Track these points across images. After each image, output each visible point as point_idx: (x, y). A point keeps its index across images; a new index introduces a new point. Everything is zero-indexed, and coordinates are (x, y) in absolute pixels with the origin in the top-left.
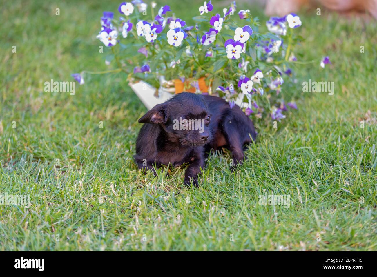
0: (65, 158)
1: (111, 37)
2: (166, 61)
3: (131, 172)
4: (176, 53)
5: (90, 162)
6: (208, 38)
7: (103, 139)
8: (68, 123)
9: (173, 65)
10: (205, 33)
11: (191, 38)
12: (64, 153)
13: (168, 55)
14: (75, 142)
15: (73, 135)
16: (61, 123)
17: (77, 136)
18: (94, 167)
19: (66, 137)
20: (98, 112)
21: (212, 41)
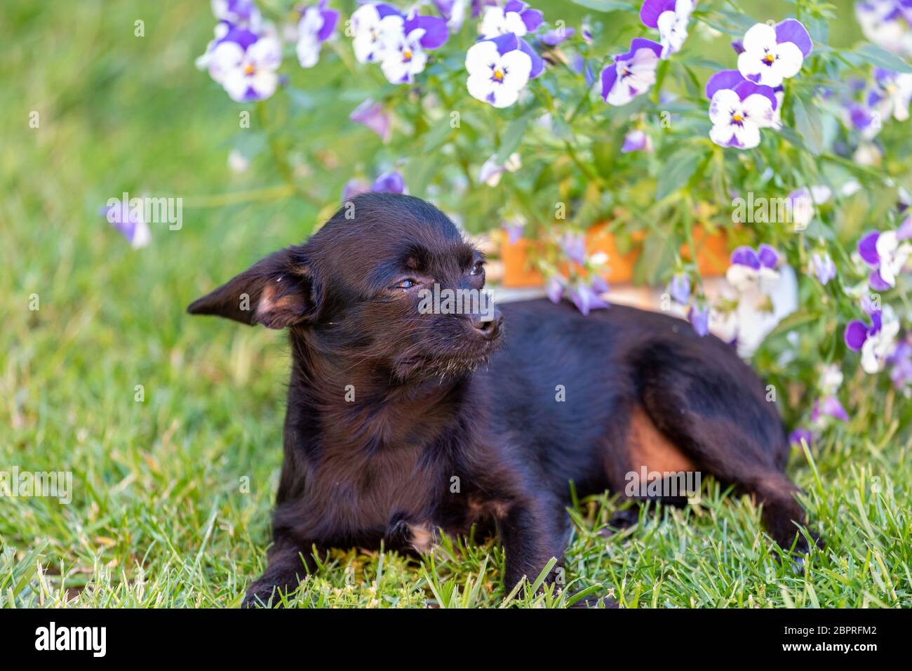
0: (75, 535)
1: (253, 64)
2: (466, 161)
3: (338, 592)
4: (505, 128)
5: (175, 553)
6: (624, 76)
7: (224, 461)
8: (86, 394)
9: (491, 174)
10: (613, 57)
11: (559, 72)
12: (72, 515)
13: (473, 134)
14: (115, 473)
15: (106, 444)
16: (57, 395)
17: (123, 447)
18: (192, 570)
19: (78, 452)
20: (199, 352)
21: (642, 88)
